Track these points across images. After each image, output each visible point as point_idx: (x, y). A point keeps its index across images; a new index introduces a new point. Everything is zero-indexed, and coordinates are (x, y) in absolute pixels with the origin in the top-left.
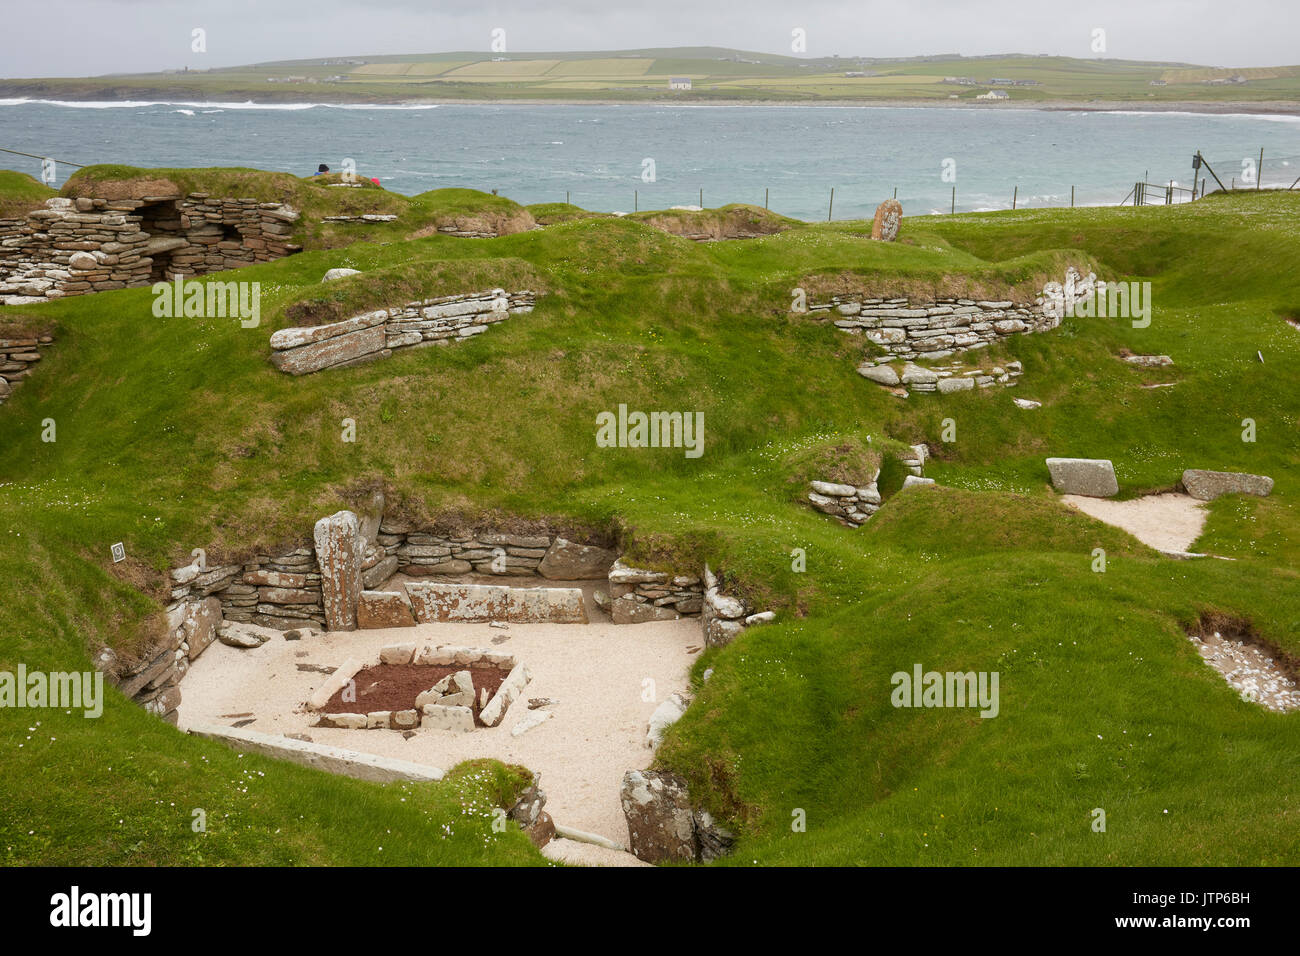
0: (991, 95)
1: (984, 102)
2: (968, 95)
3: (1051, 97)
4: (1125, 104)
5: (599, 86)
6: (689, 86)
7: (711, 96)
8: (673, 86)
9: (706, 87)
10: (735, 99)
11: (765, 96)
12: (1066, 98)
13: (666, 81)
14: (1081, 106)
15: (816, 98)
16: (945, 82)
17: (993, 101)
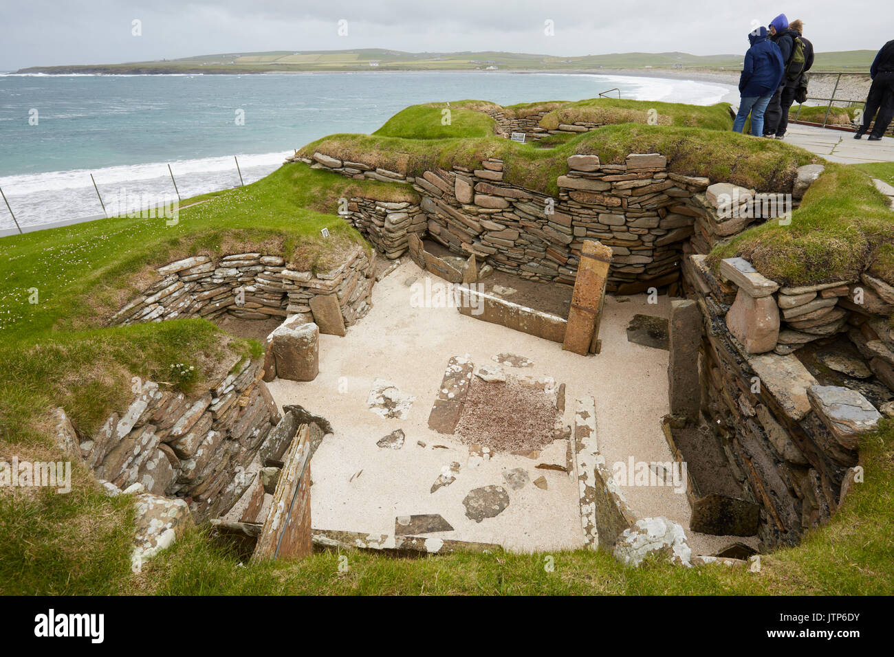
0: (491, 68)
1: (489, 70)
2: (483, 67)
3: (512, 68)
4: (538, 71)
5: (341, 65)
6: (377, 65)
7: (388, 69)
8: (371, 65)
9: (384, 65)
10: (398, 70)
11: (408, 69)
12: (518, 68)
13: (368, 63)
14: (523, 71)
15: (427, 69)
16: (470, 63)
17: (492, 70)
